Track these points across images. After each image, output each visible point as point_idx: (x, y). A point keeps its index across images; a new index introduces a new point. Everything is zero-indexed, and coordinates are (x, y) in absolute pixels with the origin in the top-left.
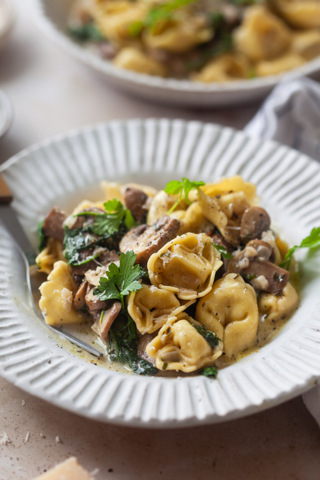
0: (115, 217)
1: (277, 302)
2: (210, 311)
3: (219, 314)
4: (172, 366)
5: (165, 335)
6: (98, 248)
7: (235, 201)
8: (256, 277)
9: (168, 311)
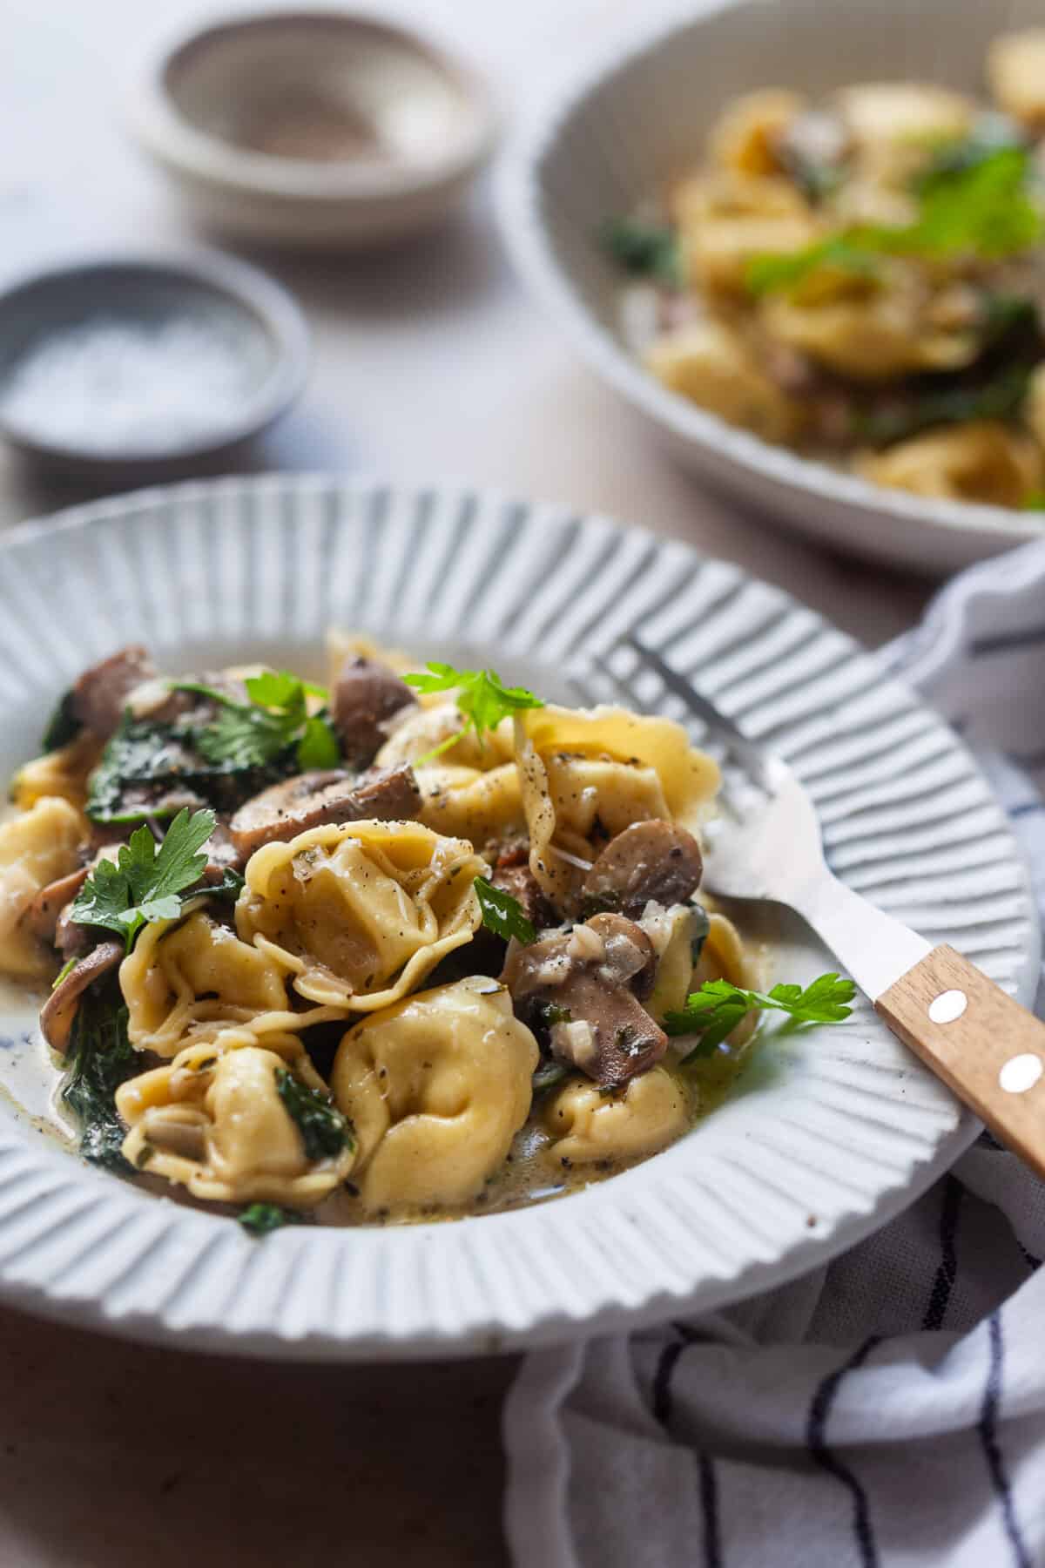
0: (275, 725)
1: (593, 1110)
2: (370, 1061)
3: (388, 1077)
4: (165, 1164)
5: (186, 1072)
6: (182, 792)
7: (608, 786)
8: (569, 1020)
9: (242, 1012)
